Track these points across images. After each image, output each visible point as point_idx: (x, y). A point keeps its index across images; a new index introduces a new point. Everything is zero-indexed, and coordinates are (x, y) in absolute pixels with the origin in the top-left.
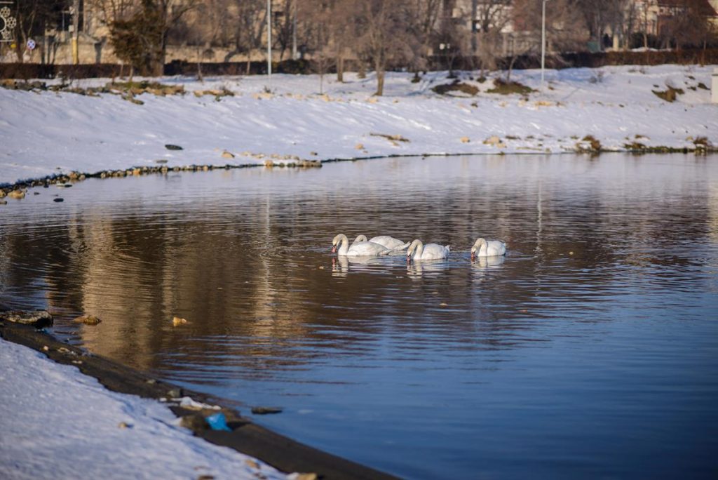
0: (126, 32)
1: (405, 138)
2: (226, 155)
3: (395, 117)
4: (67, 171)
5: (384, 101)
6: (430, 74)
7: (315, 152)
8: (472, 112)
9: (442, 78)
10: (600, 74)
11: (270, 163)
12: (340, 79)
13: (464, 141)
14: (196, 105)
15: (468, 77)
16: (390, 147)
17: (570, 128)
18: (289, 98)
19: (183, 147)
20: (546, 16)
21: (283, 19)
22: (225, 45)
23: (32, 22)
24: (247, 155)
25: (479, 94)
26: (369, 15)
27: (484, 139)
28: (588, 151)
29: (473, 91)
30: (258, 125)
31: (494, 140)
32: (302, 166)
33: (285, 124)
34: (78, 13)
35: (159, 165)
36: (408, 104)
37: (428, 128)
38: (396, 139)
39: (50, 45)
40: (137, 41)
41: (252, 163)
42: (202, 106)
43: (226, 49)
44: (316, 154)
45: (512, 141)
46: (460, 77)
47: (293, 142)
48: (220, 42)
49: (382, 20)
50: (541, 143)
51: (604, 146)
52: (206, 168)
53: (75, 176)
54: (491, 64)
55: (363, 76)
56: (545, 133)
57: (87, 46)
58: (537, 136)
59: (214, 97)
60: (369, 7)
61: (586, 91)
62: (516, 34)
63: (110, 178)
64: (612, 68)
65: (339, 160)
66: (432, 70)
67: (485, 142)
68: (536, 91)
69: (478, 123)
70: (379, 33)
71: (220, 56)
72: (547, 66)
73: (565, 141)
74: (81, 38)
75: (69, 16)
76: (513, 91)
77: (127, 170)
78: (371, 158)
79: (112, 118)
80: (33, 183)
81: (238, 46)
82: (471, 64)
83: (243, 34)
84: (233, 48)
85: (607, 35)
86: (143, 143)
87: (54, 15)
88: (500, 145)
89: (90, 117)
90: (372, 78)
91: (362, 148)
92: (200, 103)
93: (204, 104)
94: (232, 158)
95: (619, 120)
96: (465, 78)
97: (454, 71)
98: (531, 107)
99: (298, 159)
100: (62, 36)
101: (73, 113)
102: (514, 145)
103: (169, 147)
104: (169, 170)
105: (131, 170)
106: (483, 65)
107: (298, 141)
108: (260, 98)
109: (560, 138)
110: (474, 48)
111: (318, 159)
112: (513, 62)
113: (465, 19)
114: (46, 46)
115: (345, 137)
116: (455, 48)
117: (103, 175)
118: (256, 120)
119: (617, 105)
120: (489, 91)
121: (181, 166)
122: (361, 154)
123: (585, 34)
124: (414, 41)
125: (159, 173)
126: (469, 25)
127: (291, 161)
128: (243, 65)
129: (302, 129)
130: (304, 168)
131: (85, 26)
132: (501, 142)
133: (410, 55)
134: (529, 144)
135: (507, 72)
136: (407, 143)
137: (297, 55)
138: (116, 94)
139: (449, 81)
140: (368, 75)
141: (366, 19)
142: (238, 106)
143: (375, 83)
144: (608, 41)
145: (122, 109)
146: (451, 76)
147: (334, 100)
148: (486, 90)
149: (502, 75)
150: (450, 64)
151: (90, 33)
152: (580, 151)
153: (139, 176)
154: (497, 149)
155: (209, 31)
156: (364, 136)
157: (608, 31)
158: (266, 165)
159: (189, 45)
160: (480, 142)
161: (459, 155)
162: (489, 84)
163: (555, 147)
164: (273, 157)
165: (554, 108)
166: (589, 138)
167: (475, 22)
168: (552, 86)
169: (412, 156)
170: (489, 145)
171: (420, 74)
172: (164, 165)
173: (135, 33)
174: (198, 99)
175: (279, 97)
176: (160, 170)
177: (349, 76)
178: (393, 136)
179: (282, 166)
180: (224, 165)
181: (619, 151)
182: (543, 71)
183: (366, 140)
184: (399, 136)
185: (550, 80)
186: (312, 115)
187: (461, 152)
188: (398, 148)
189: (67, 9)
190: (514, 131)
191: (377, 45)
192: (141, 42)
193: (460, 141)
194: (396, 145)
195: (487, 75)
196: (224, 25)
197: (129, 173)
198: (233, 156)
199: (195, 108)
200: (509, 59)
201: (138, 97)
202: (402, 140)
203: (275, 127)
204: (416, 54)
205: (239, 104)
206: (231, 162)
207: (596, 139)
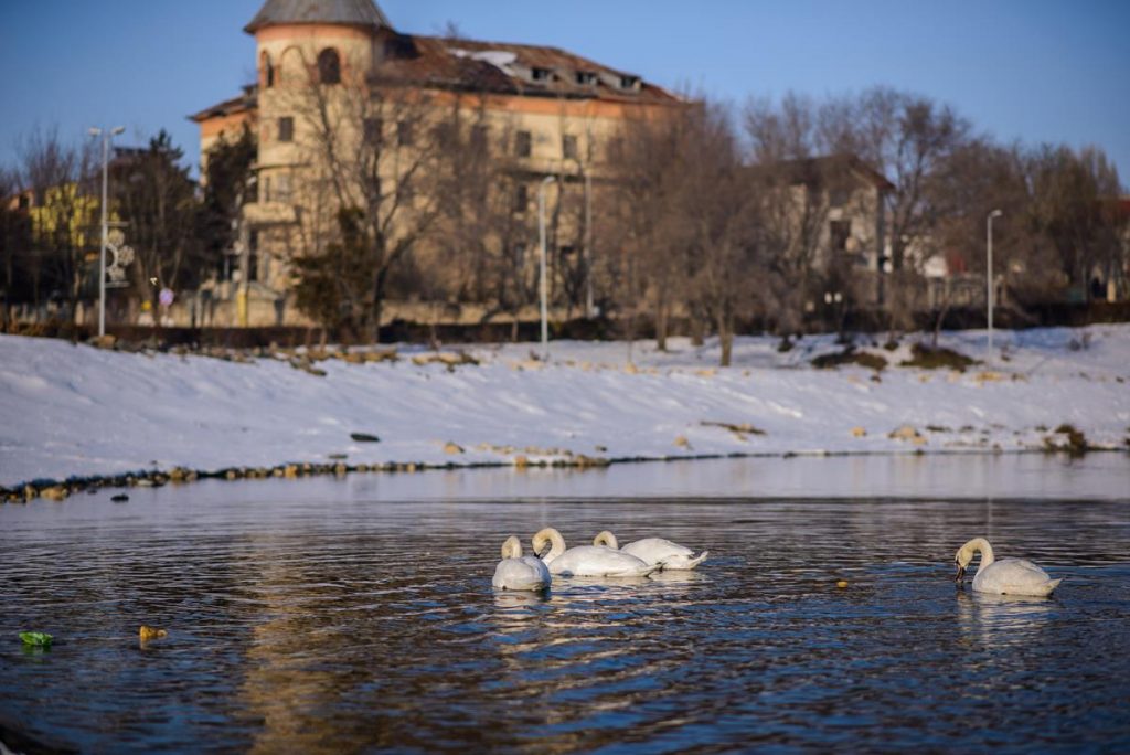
0: (316, 274)
1: (758, 428)
2: (452, 448)
3: (743, 397)
4: (166, 466)
5: (727, 375)
6: (809, 339)
7: (604, 445)
8: (871, 389)
9: (827, 345)
10: (1086, 337)
11: (523, 461)
12: (662, 347)
13: (856, 434)
14: (414, 377)
15: (869, 342)
16: (733, 442)
17: (1033, 414)
18: (570, 368)
19: (379, 436)
20: (994, 241)
21: (573, 258)
22: (481, 298)
23: (177, 267)
24: (485, 449)
25: (887, 368)
26: (706, 242)
27: (891, 431)
28: (1065, 449)
29: (879, 364)
30: (515, 409)
31: (908, 431)
32: (575, 465)
33: (560, 407)
34: (247, 252)
35: (331, 462)
36: (766, 378)
37: (798, 414)
38: (743, 430)
39: (204, 303)
40: (331, 287)
41: (493, 461)
42: (423, 379)
43: (482, 306)
44: (604, 450)
45: (937, 434)
46: (857, 343)
47: (569, 434)
48: (473, 295)
49: (726, 248)
50: (985, 436)
51: (1091, 440)
52: (411, 468)
53: (180, 474)
54: (907, 321)
55: (698, 342)
56: (993, 422)
57: (264, 305)
58: (980, 426)
59: (444, 366)
60: (705, 229)
61: (1060, 363)
62: (948, 279)
63: (243, 480)
64: (1106, 327)
65: (644, 460)
66: (812, 332)
67: (892, 436)
68: (980, 363)
69: (881, 407)
70: (722, 270)
71: (471, 315)
72: (998, 325)
73: (1025, 434)
74: (253, 293)
75: (233, 258)
76: (942, 363)
77: (275, 468)
78: (700, 457)
79: (270, 395)
80: (101, 482)
81: (502, 301)
82: (873, 323)
83: (510, 282)
84: (494, 304)
85: (1096, 281)
86: (315, 432)
87: (210, 257)
88: (917, 440)
89: (232, 393)
90: (714, 346)
91: (685, 442)
92: (419, 374)
93: (428, 377)
94: (459, 454)
95: (1116, 403)
96: (864, 344)
97: (848, 335)
98: (968, 381)
99: (569, 453)
100: (223, 290)
101: (204, 387)
102: (941, 440)
103: (357, 438)
104: (349, 469)
105: (281, 468)
106: (893, 325)
107: (579, 433)
108: (521, 369)
109: (1016, 428)
110: (881, 300)
111: (607, 456)
112: (941, 318)
113: (865, 255)
114: (199, 306)
115: (659, 428)
116: (850, 299)
117: (231, 475)
118: (511, 401)
119: (1113, 380)
120: (904, 364)
121: (369, 463)
122: (683, 451)
123: (1062, 278)
124: (780, 283)
125: (331, 476)
126: (873, 264)
127: (559, 458)
128: (507, 327)
129: (587, 415)
130: (580, 468)
131: (260, 274)
132: (917, 435)
133: (773, 305)
134: (965, 438)
135: (931, 336)
136: (760, 437)
137: (594, 311)
138: (283, 360)
139: (840, 349)
140: (708, 342)
141: (701, 249)
142: (484, 380)
143: (718, 352)
144: (1099, 289)
145: (288, 383)
146: (841, 341)
147: (644, 372)
148: (898, 361)
149: (925, 339)
150: (840, 321)
151: (269, 283)
152: (1051, 449)
153: (295, 478)
154: (911, 446)
155: (455, 277)
156: (689, 425)
157: (1098, 273)
158: (518, 465)
159: (423, 299)
160: (884, 436)
161: (846, 454)
162: (904, 352)
163: (1008, 442)
164: (528, 451)
165: (1008, 384)
166: (1065, 429)
167: (882, 260)
168: (1007, 354)
169: (769, 455)
170: (898, 441)
171: (792, 338)
172: (341, 462)
173: (330, 274)
174: (418, 369)
175: (553, 368)
176: (331, 470)
177: (677, 343)
178: (739, 425)
179: (542, 465)
180: (443, 463)
181: (1116, 450)
182: (990, 333)
183: (693, 433)
184: (748, 426)
185: (1004, 347)
186: (604, 394)
187: (850, 450)
188: (746, 444)
189: (231, 247)
190: (940, 418)
191: (719, 288)
192: (337, 287)
193: (850, 434)
194: (743, 438)
195: (901, 338)
196: (481, 269)
197: (279, 472)
198: (462, 450)
199: (411, 383)
200: (936, 314)
201: (318, 365)
202: (754, 431)
203: (542, 412)
204: (783, 305)
205: (485, 376)
206: (457, 458)
207: (1079, 429)
